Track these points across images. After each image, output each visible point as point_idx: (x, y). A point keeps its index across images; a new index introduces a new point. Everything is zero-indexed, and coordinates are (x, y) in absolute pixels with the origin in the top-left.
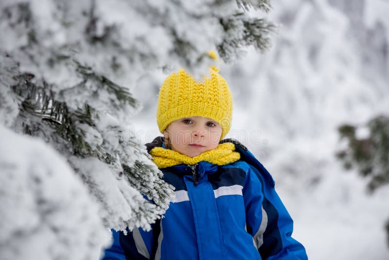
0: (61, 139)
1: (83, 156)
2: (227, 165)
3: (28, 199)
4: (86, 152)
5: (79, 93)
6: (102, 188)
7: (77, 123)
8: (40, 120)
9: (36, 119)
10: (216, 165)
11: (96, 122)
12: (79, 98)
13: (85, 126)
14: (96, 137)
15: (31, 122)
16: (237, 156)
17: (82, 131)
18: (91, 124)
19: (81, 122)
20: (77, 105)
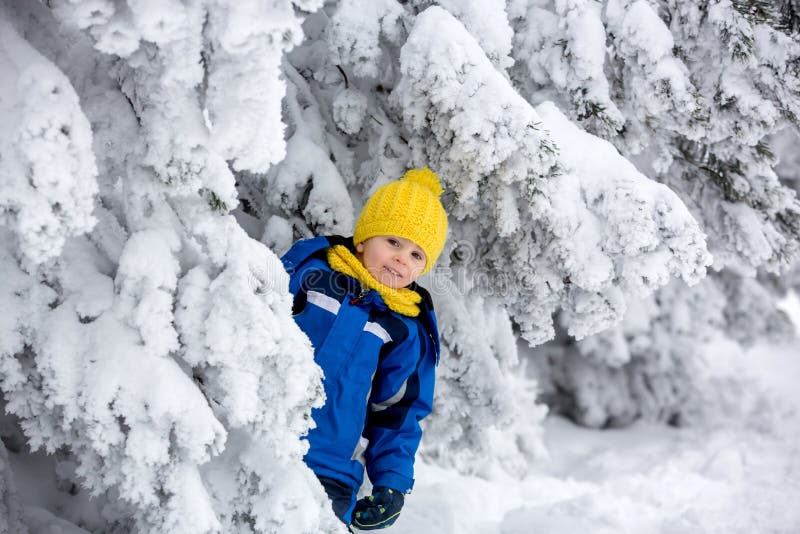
0: (714, 186)
1: (733, 201)
2: (397, 314)
3: (653, 226)
4: (735, 198)
5: (726, 146)
6: (745, 230)
7: (728, 172)
8: (696, 168)
9: (694, 168)
10: (387, 306)
11: (744, 172)
12: (726, 151)
13: (734, 176)
14: (743, 185)
15: (690, 169)
16: (415, 312)
17: (732, 180)
18: (740, 173)
19: (732, 171)
20: (725, 157)
